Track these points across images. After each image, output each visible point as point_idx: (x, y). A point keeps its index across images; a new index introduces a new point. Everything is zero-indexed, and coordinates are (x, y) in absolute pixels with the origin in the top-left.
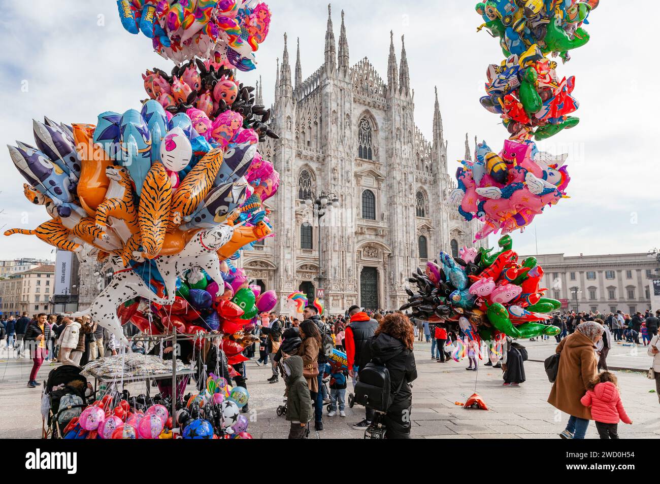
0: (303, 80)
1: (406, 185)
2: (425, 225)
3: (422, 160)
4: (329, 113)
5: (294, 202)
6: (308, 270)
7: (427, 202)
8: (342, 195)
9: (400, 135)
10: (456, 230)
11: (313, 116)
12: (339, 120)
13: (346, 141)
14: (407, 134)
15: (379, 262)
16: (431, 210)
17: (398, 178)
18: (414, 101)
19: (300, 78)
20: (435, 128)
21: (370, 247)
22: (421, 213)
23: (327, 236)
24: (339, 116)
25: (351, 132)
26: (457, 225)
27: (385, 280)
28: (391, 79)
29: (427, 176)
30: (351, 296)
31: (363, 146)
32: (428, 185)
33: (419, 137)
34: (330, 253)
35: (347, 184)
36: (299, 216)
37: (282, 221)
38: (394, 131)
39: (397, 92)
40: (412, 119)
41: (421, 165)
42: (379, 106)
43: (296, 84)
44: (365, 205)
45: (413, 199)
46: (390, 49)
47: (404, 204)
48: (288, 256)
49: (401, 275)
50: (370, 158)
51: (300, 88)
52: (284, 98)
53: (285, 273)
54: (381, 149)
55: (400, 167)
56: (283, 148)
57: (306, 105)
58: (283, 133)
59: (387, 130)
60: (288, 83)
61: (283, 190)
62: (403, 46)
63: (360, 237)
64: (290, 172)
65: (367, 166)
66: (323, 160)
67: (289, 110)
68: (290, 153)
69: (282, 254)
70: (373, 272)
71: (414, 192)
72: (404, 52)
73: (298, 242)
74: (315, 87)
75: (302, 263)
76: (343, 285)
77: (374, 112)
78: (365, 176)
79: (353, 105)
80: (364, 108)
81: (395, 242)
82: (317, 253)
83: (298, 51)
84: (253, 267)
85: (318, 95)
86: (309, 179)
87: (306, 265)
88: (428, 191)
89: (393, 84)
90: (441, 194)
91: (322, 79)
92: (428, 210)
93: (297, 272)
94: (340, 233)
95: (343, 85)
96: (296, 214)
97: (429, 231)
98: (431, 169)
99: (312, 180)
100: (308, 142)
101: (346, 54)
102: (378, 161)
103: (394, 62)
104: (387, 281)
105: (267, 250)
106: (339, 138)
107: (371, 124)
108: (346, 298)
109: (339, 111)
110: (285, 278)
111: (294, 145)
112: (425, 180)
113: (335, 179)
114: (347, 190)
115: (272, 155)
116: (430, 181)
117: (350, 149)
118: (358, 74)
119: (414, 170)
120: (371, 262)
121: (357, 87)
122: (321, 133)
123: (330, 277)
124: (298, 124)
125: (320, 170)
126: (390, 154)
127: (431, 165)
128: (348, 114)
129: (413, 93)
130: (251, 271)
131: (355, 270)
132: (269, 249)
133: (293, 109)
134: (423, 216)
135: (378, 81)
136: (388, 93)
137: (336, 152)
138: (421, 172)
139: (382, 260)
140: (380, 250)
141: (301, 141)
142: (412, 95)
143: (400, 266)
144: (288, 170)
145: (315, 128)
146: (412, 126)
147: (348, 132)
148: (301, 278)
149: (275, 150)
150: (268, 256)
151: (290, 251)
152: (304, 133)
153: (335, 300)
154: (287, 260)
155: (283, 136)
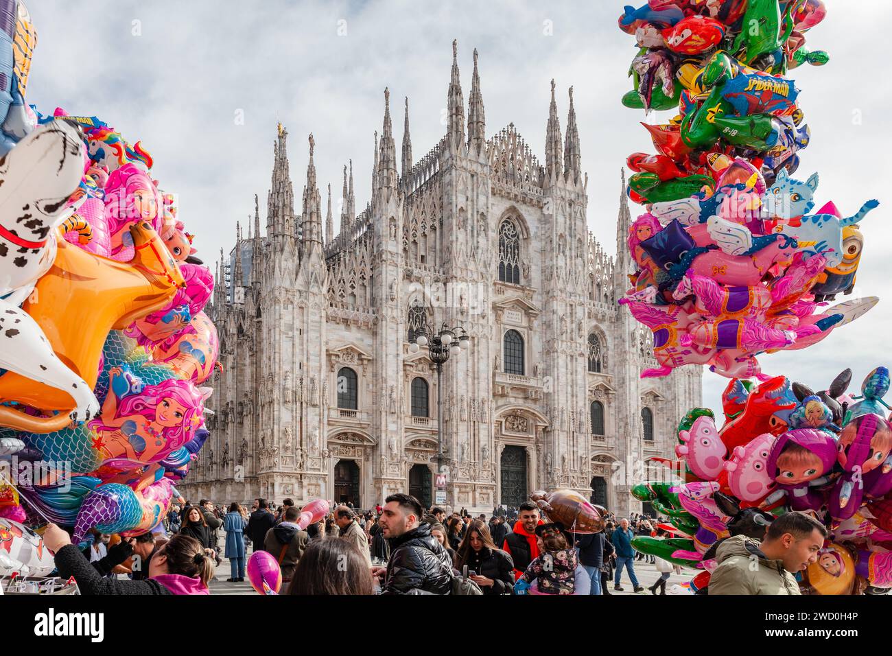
0: (414, 164)
1: (572, 322)
2: (602, 385)
3: (598, 285)
4: (454, 211)
5: (401, 346)
6: (422, 448)
7: (605, 349)
8: (473, 338)
9: (565, 245)
10: (651, 393)
11: (429, 217)
12: (470, 222)
13: (479, 256)
14: (575, 244)
15: (529, 439)
16: (611, 362)
17: (561, 313)
18: (588, 192)
19: (409, 160)
20: (620, 235)
21: (515, 417)
22: (595, 366)
23: (451, 398)
24: (469, 216)
25: (488, 241)
26: (652, 386)
27: (538, 466)
28: (552, 158)
29: (605, 309)
30: (487, 488)
31: (506, 263)
32: (607, 323)
33: (594, 248)
34: (455, 423)
35: (482, 321)
36: (408, 368)
37: (384, 375)
38: (555, 239)
39: (561, 178)
40: (583, 220)
41: (596, 292)
42: (531, 200)
43: (403, 169)
44: (508, 354)
45: (583, 345)
46: (551, 109)
47: (569, 352)
48: (392, 427)
49: (563, 459)
50: (517, 281)
51: (410, 175)
52: (385, 190)
53: (389, 451)
54: (533, 268)
55: (564, 295)
56: (384, 266)
57: (419, 200)
58: (384, 242)
59: (543, 237)
60: (391, 166)
61: (384, 328)
62: (571, 104)
63: (501, 402)
64: (395, 301)
65: (511, 294)
67: (394, 209)
68: (395, 273)
69: (384, 423)
70: (520, 453)
71: (586, 334)
72: (572, 114)
73: (407, 406)
74: (432, 173)
75: (413, 437)
76: (474, 471)
77: (524, 210)
78: (509, 309)
79: (491, 200)
80: (507, 204)
81: (554, 410)
82: (436, 423)
83: (407, 119)
85: (437, 184)
86: (424, 313)
87: (419, 441)
88: (607, 333)
89: (554, 165)
90: (627, 338)
91: (442, 159)
92: (606, 363)
93: (407, 450)
94: (470, 394)
95: (476, 168)
96: (404, 365)
97: (607, 394)
98: (612, 299)
99: (427, 314)
100: (422, 257)
101: (481, 119)
102: (529, 286)
103: (556, 130)
104: (542, 467)
105: (361, 417)
106: (469, 251)
107: (519, 229)
108: (478, 491)
109: (469, 208)
110: (389, 459)
111: (400, 261)
112: (603, 316)
113: (462, 313)
114: (481, 329)
115: (367, 277)
116: (610, 317)
117: (485, 267)
118: (499, 151)
119: (587, 300)
120: (517, 439)
121: (497, 171)
122: (441, 243)
123: (455, 459)
124: (406, 230)
126: (548, 275)
127: (613, 292)
128: (482, 214)
129: (586, 179)
130: (339, 447)
131: (493, 450)
132: (365, 415)
133: (399, 206)
134: (599, 371)
135: (530, 161)
136: (546, 180)
137: (465, 272)
138: (596, 303)
139: (534, 436)
140: (531, 421)
141: (411, 256)
142: (584, 182)
143: (561, 445)
144: (392, 299)
145: (433, 235)
146: (583, 231)
147: (482, 241)
148: (412, 460)
149: (372, 269)
150: (363, 426)
151: (395, 420)
152: (416, 243)
153: (463, 492)
154: (392, 432)
155: (384, 247)
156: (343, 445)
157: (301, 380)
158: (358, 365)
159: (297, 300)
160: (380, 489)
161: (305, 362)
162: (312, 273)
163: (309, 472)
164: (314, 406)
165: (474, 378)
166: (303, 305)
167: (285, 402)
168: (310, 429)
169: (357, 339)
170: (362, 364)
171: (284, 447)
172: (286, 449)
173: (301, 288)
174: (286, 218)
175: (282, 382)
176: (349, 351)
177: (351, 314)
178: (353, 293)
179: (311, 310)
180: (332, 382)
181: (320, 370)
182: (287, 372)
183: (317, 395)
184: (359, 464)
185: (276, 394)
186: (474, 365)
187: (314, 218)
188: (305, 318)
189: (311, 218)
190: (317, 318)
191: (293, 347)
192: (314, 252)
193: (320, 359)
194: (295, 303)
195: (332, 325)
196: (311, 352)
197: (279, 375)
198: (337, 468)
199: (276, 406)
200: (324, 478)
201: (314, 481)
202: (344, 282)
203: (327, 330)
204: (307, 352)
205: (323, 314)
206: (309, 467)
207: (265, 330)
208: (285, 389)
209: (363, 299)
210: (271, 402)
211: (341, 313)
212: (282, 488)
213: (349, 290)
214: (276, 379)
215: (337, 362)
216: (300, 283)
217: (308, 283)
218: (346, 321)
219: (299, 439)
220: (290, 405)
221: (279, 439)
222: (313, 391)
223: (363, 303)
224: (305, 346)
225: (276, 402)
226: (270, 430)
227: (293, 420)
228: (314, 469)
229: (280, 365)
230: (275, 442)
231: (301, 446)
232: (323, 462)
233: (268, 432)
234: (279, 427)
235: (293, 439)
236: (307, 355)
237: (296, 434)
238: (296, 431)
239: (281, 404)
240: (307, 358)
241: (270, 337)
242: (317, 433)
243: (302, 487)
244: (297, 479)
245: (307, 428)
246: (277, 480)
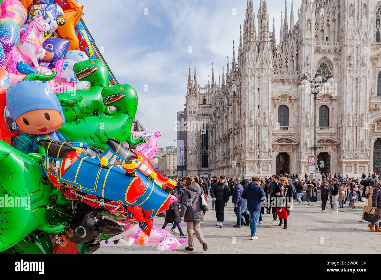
4: (346, 7)
6: (325, 144)
8: (357, 79)
11: (331, 14)
12: (357, 11)
23: (342, 115)
24: (356, 7)
30: (364, 163)
31: (380, 31)
34: (344, 128)
35: (363, 68)
37: (303, 106)
48: (307, 133)
52: (305, 5)
53: (305, 146)
56: (304, 47)
58: (304, 34)
64: (309, 65)
66: (340, 51)
67: (309, 14)
68: (310, 50)
69: (302, 132)
76: (356, 154)
82: (333, 129)
84: (280, 143)
86: (327, 70)
87: (323, 140)
94: (354, 111)
100: (326, 38)
105: (291, 129)
106: (355, 28)
108: (358, 165)
110: (305, 151)
111: (313, 43)
113: (350, 65)
114: (362, 73)
115: (295, 55)
117: (366, 36)
122: (339, 28)
123: (344, 148)
124: (317, 24)
125: (337, 60)
128: (365, 4)
130: (279, 146)
131: (369, 141)
132: (292, 129)
133: (313, 12)
141: (320, 38)
145: (334, 24)
147: (364, 21)
149: (297, 50)
150: (291, 134)
151: (309, 129)
152: (323, 31)
153: (348, 166)
154: (307, 136)
155: (303, 37)
156: (281, 145)
157: (259, 114)
158: (289, 103)
159: (256, 74)
160: (300, 166)
161: (261, 105)
162: (264, 59)
163: (263, 160)
164: (265, 126)
165: (357, 102)
166: (260, 76)
167: (251, 126)
169: (289, 89)
170: (291, 102)
171: (250, 148)
172: (251, 149)
173: (259, 67)
174: (251, 32)
175: (249, 116)
176: (284, 96)
177: (285, 76)
178: (286, 65)
179: (263, 78)
180: (275, 113)
181: (268, 108)
183: (267, 121)
184: (289, 154)
185: (247, 123)
186: (357, 94)
187: (266, 30)
188: (261, 82)
189: (264, 30)
190: (267, 81)
191: (255, 98)
192: (265, 47)
193: (269, 102)
194: (256, 76)
195: (275, 84)
196: (264, 99)
197: (248, 112)
198: (278, 157)
199: (246, 128)
200: (270, 162)
201: (265, 164)
202: (282, 60)
203: (272, 87)
204: (262, 99)
205: (270, 79)
206: (263, 157)
207: (242, 91)
208: (251, 119)
209: (292, 67)
210: (244, 127)
211: (279, 77)
212: (250, 168)
213: (285, 64)
214: (247, 115)
215: (278, 103)
216: (257, 66)
217: (262, 64)
218: (282, 81)
219: (258, 144)
220: (253, 127)
221: (248, 144)
222: (265, 119)
223: (292, 70)
224: (261, 97)
225: (246, 126)
226: (244, 140)
227: (255, 134)
228: (266, 158)
229: (248, 107)
230: (246, 146)
231: (259, 147)
232: (270, 155)
233: (243, 141)
234: (248, 139)
235: (255, 144)
236: (262, 101)
237: (256, 141)
238: (256, 140)
239: (249, 127)
240: (262, 103)
241: (244, 94)
242: (267, 140)
243: (259, 167)
244: (257, 163)
245: (262, 138)
246: (247, 164)
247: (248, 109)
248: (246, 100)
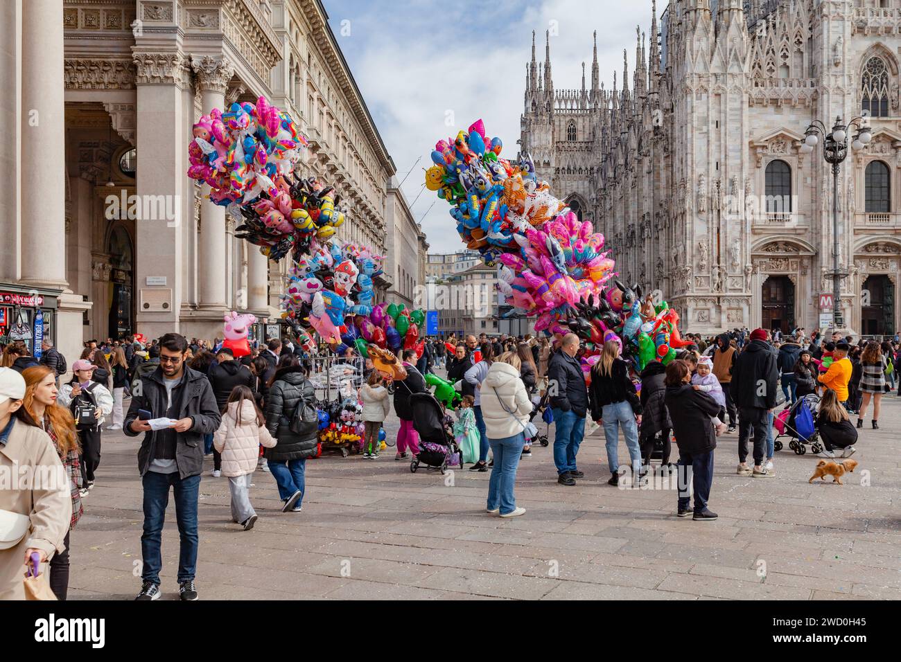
6: (881, 254)
53: (832, 261)
56: (826, 22)
61: (825, 104)
64: (840, 66)
68: (841, 30)
73: (858, 201)
75: (866, 240)
86: (884, 74)
87: (876, 244)
93: (856, 258)
99: (889, 74)
111: (849, 12)
115: (804, 40)
130: (767, 260)
144: (836, 65)
148: (865, 270)
149: (811, 29)
150: (798, 232)
156: (773, 258)
157: (718, 183)
158: (792, 155)
159: (712, 87)
161: (723, 160)
162: (731, 50)
163: (728, 294)
166: (720, 92)
167: (699, 212)
168: (729, 242)
169: (790, 122)
170: (797, 153)
171: (698, 265)
172: (700, 267)
173: (718, 71)
175: (695, 188)
176: (780, 139)
177: (782, 91)
178: (785, 64)
179: (729, 96)
180: (758, 180)
181: (742, 168)
182: (700, 175)
184: (794, 280)
185: (689, 204)
188: (723, 107)
190: (737, 105)
191: (708, 145)
192: (733, 22)
193: (742, 154)
194: (710, 91)
195: (757, 109)
196: (730, 147)
197: (692, 179)
198: (766, 287)
199: (688, 218)
200: (747, 300)
201: (734, 305)
202: (773, 52)
203: (750, 116)
204: (726, 147)
205: (746, 98)
206: (729, 287)
207: (677, 127)
208: (699, 196)
209: (799, 69)
210: (683, 214)
211: (768, 92)
212: (697, 314)
213: (780, 61)
214: (688, 186)
215: (764, 155)
216: (715, 67)
217: (725, 64)
218: (775, 102)
219: (715, 255)
220: (705, 215)
221: (692, 256)
222: (732, 194)
223: (799, 74)
224: (723, 142)
225: (689, 213)
226: (682, 246)
227: (708, 232)
228: (735, 290)
229: (692, 168)
230: (688, 261)
231: (719, 262)
232: (746, 281)
233: (681, 249)
234: (692, 243)
235: (709, 255)
236: (726, 152)
237: (712, 249)
238: (712, 245)
239: (694, 214)
240: (726, 156)
241: (682, 135)
242: (738, 245)
243: (720, 312)
244: (714, 303)
245: (726, 241)
246: (691, 305)
247: (692, 171)
248: (686, 149)
